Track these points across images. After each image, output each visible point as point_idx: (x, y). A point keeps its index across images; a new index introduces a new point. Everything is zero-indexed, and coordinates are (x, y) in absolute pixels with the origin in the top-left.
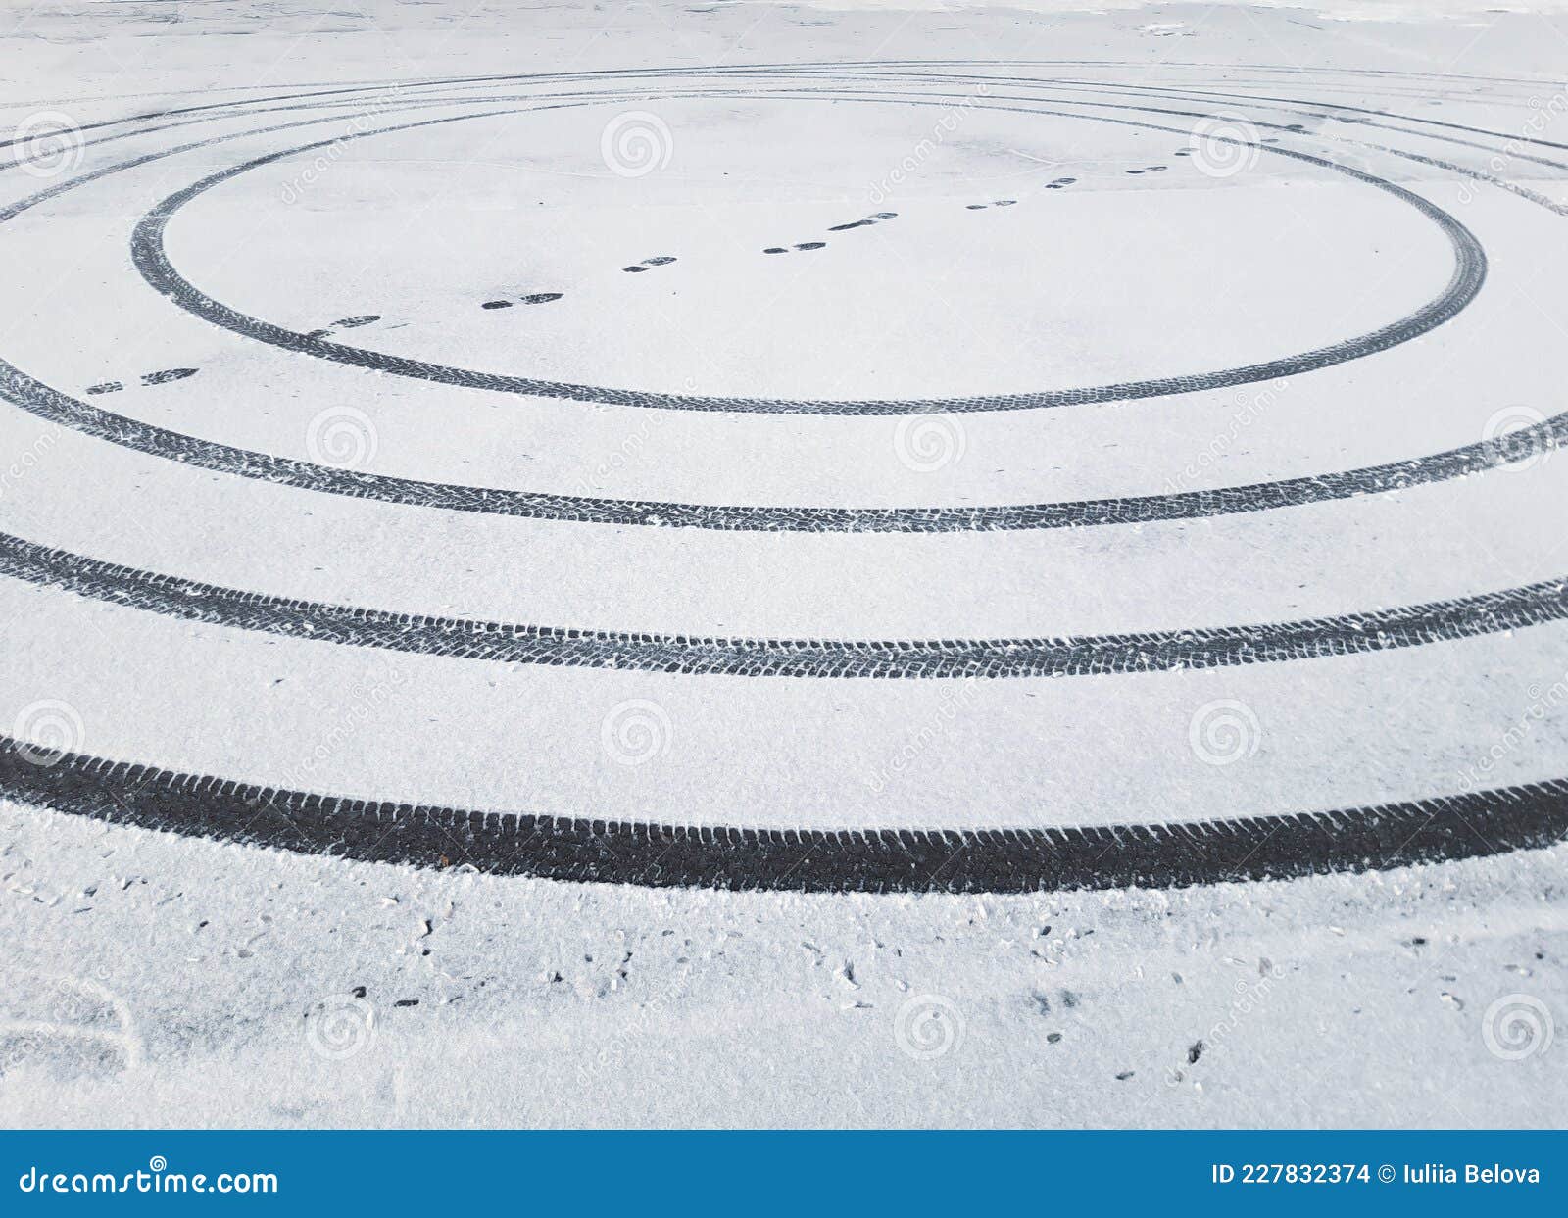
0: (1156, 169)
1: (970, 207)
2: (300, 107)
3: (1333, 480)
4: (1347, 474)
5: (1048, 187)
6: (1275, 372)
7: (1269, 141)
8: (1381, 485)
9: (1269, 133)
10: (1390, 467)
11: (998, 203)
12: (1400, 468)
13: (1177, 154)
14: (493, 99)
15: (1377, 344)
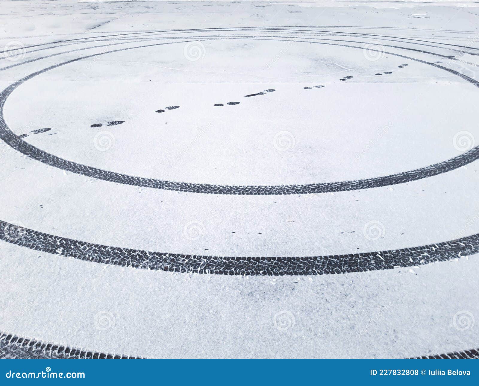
0: (387, 73)
1: (305, 88)
2: (106, 40)
3: (388, 255)
4: (397, 250)
5: (341, 80)
6: (390, 181)
7: (438, 62)
8: (412, 261)
9: (439, 59)
10: (421, 248)
11: (317, 87)
12: (426, 249)
13: (399, 67)
14: (169, 38)
15: (444, 168)
